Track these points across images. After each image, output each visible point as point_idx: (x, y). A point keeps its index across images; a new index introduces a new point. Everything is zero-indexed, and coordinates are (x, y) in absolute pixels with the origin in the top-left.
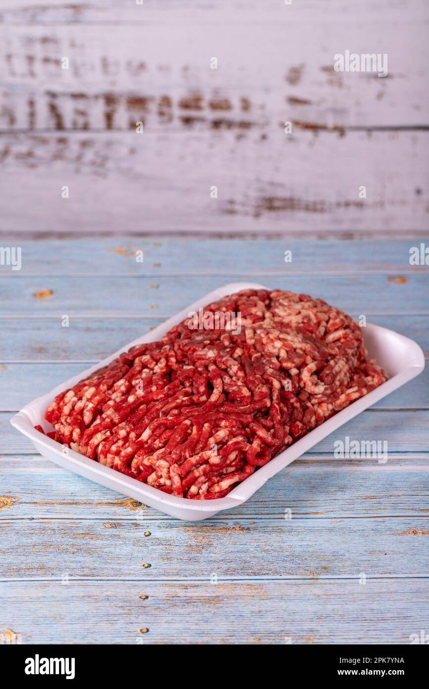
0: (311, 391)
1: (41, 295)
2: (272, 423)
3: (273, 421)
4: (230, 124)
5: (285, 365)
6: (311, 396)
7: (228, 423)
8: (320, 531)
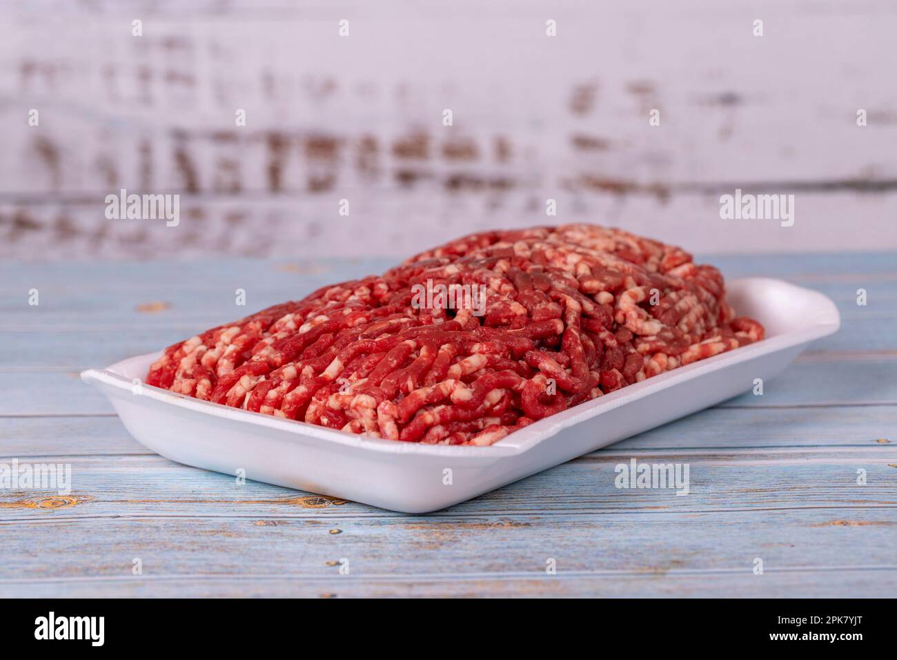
0: (637, 328)
1: (149, 308)
2: (568, 359)
3: (569, 356)
4: (475, 183)
5: (587, 284)
6: (637, 337)
7: (485, 346)
8: (667, 525)
